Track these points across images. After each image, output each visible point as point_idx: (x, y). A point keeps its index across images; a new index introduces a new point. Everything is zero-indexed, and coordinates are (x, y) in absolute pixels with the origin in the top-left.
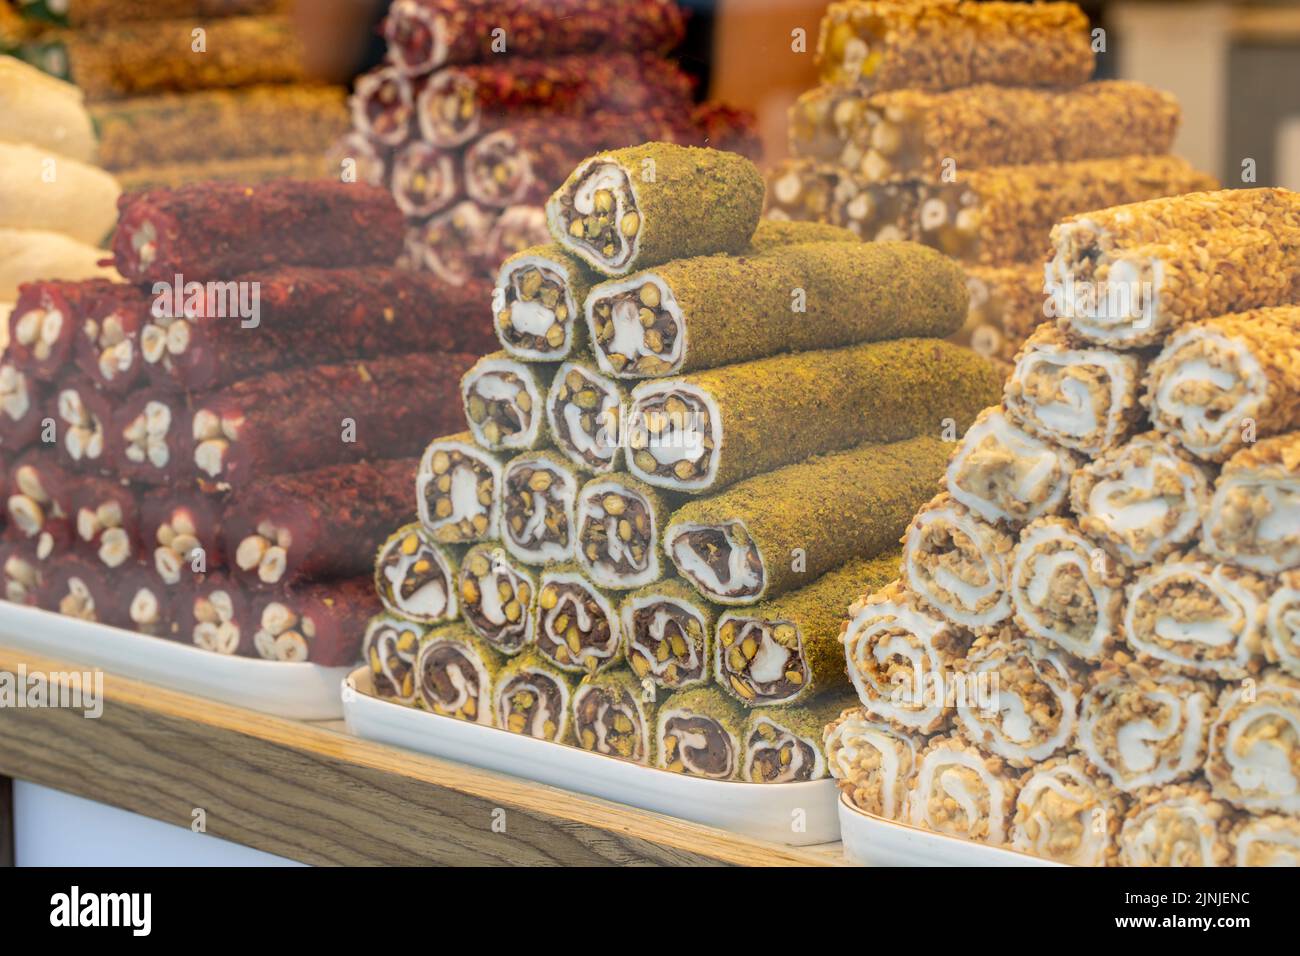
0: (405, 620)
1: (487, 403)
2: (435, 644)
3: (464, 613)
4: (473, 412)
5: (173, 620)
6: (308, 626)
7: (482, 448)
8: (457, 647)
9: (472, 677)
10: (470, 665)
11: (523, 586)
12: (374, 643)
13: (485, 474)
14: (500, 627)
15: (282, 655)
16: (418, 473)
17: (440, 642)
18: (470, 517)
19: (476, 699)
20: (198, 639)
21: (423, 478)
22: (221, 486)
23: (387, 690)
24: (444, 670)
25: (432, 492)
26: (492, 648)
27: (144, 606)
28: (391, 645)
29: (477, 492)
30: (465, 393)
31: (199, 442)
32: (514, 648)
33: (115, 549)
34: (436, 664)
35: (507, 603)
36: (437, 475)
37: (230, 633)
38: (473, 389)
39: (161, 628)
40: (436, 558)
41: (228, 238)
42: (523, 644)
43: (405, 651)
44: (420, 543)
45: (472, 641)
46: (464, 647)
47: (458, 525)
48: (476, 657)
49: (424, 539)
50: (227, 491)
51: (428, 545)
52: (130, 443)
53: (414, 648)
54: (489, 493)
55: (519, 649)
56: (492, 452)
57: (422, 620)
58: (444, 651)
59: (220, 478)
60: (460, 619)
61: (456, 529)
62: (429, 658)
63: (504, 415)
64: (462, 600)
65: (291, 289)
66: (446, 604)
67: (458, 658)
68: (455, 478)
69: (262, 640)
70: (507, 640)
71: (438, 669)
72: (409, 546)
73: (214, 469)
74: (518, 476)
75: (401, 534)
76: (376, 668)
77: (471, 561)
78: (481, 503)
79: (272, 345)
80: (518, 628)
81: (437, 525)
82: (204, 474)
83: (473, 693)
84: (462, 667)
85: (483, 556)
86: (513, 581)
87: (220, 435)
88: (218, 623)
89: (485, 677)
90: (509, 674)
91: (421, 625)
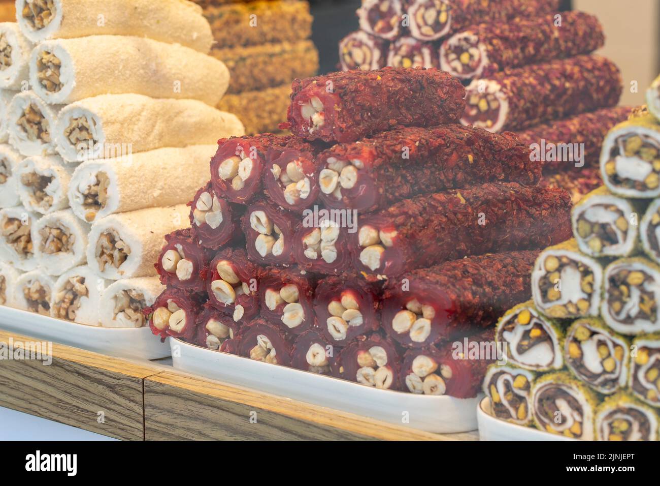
0: (520, 368)
1: (592, 225)
2: (546, 386)
3: (569, 365)
4: (581, 230)
5: (340, 365)
6: (447, 371)
7: (586, 255)
8: (564, 388)
9: (578, 409)
10: (576, 400)
11: (618, 348)
12: (494, 382)
13: (586, 272)
14: (599, 375)
15: (427, 390)
16: (533, 270)
17: (551, 384)
18: (575, 300)
19: (581, 423)
20: (360, 378)
21: (537, 275)
22: (379, 277)
23: (505, 414)
24: (554, 403)
25: (545, 283)
26: (591, 389)
27: (317, 354)
28: (507, 385)
29: (581, 284)
30: (574, 218)
31: (363, 248)
32: (609, 389)
33: (293, 316)
34: (548, 399)
35: (604, 360)
36: (548, 272)
37: (385, 374)
38: (582, 216)
39: (329, 369)
40: (545, 327)
41: (370, 109)
42: (617, 387)
43: (520, 389)
44: (532, 317)
45: (576, 384)
46: (571, 388)
47: (565, 306)
48: (580, 396)
49: (535, 314)
50: (384, 280)
51: (538, 318)
52: (306, 247)
53: (527, 387)
54: (591, 285)
55: (613, 390)
56: (593, 258)
57: (534, 369)
58: (553, 390)
59: (378, 271)
60: (565, 368)
61: (563, 309)
62: (541, 395)
63: (606, 233)
64: (568, 356)
65: (417, 144)
66: (554, 359)
67: (565, 395)
68: (563, 274)
69: (411, 380)
70: (604, 384)
71: (549, 402)
72: (523, 318)
73: (375, 265)
74: (618, 274)
75: (516, 310)
76: (496, 399)
77: (576, 330)
78: (583, 291)
79: (407, 181)
80: (613, 376)
81: (548, 305)
82: (367, 269)
83: (578, 418)
84: (569, 402)
85: (585, 327)
86: (610, 345)
87: (379, 243)
88: (376, 368)
89: (588, 409)
90: (608, 407)
91: (532, 371)
